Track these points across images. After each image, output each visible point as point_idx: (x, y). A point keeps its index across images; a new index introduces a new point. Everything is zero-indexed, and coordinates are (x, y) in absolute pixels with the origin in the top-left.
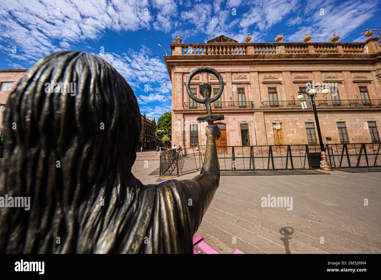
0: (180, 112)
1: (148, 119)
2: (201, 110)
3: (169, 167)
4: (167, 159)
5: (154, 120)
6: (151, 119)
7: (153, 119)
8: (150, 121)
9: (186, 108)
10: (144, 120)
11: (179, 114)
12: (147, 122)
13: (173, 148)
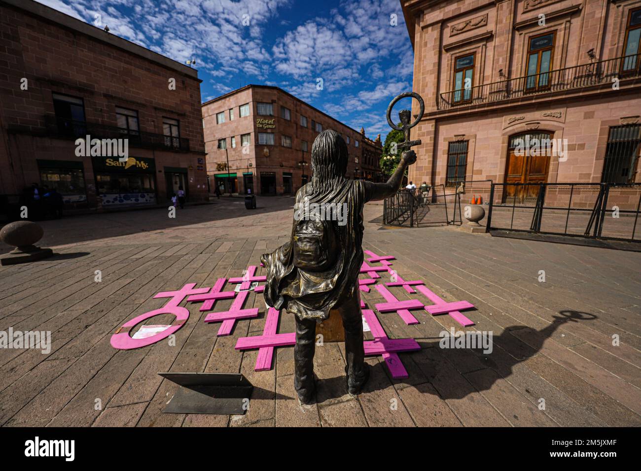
0: (428, 118)
1: (368, 139)
2: (480, 106)
3: (399, 216)
4: (395, 203)
5: (379, 138)
6: (374, 138)
7: (378, 137)
8: (372, 141)
9: (443, 106)
10: (362, 141)
11: (427, 122)
12: (367, 144)
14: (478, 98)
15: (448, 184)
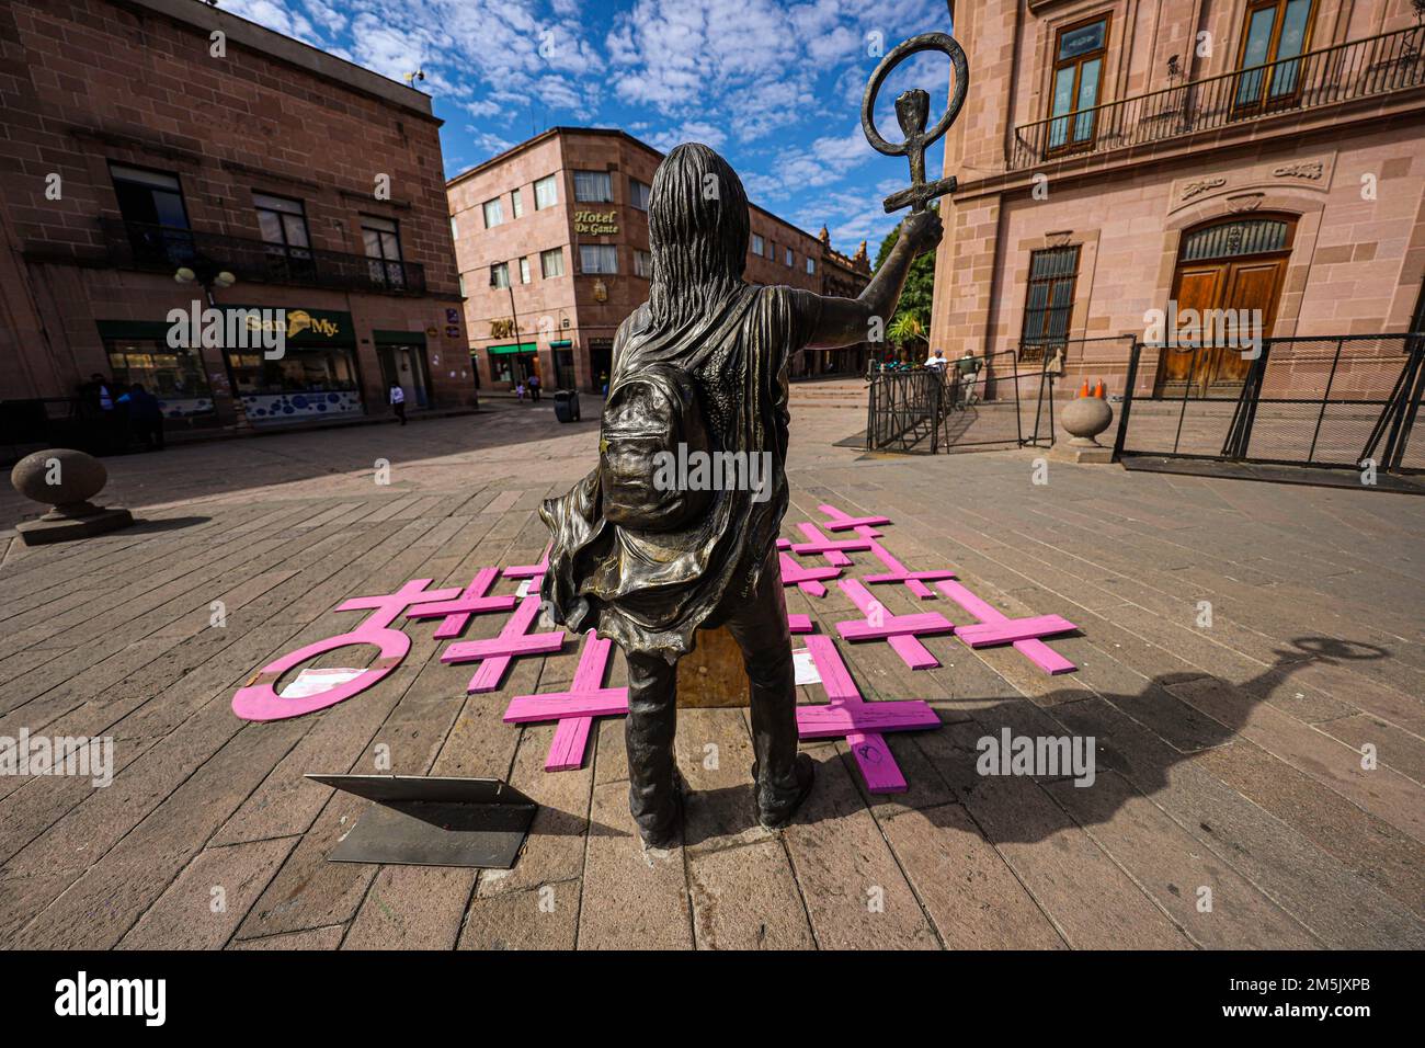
0: (983, 191)
1: (837, 254)
2: (1114, 156)
3: (906, 431)
4: (897, 401)
5: (864, 252)
6: (852, 252)
7: (861, 249)
8: (845, 258)
9: (1021, 160)
10: (823, 259)
11: (979, 202)
12: (834, 265)
13: (932, 361)
14: (1111, 136)
15: (1024, 353)
